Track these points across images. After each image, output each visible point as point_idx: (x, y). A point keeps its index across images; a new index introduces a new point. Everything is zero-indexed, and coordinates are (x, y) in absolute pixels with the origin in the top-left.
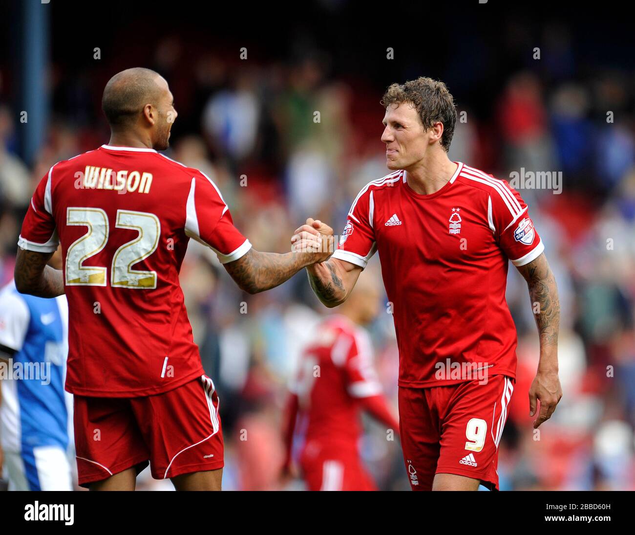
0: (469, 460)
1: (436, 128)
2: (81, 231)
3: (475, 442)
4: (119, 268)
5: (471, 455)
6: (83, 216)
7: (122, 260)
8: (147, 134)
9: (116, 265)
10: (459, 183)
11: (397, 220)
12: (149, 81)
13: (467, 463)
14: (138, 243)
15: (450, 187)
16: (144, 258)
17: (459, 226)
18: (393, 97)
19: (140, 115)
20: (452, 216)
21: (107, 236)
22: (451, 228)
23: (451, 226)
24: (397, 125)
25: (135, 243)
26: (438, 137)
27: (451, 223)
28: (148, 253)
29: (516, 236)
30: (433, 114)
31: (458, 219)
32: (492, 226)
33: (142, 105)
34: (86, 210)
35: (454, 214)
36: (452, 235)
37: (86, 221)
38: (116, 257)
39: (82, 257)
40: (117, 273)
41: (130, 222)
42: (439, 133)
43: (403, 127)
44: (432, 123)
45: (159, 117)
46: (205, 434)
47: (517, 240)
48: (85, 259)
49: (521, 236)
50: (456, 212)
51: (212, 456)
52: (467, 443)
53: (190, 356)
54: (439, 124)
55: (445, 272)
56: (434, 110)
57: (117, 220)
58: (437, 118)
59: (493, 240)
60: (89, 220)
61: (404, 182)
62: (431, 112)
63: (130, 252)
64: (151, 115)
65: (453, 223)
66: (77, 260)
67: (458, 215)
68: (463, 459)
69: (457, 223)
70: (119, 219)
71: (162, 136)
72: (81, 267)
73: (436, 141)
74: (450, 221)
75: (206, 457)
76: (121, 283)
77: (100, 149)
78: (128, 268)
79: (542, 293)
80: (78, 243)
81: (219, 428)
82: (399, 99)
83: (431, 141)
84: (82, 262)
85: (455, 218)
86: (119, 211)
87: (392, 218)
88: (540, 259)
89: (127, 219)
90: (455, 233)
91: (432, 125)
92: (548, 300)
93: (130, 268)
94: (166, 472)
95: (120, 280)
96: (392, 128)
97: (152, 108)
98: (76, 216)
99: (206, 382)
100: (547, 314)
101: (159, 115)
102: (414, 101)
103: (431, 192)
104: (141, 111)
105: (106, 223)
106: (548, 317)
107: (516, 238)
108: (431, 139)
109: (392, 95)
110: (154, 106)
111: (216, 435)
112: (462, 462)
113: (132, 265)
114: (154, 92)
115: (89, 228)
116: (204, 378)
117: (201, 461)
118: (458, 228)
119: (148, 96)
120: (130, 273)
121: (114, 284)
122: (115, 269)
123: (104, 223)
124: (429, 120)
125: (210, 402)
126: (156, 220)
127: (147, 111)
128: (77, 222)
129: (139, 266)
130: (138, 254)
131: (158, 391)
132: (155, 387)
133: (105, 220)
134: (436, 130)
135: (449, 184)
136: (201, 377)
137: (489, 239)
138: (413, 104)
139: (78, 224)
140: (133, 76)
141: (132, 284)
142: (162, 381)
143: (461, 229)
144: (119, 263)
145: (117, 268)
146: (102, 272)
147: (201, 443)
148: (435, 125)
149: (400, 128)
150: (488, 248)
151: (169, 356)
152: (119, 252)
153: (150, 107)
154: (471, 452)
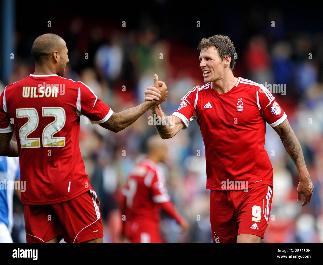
0: (255, 226)
1: (227, 59)
2: (25, 120)
3: (257, 217)
4: (46, 137)
5: (256, 224)
6: (25, 113)
7: (48, 132)
8: (54, 66)
9: (45, 136)
10: (240, 86)
11: (210, 105)
12: (57, 40)
13: (254, 228)
14: (55, 123)
15: (236, 88)
16: (59, 130)
17: (243, 107)
18: (204, 45)
19: (51, 56)
20: (238, 102)
21: (38, 121)
22: (238, 108)
23: (238, 107)
24: (208, 59)
25: (53, 123)
26: (229, 63)
27: (238, 106)
28: (61, 127)
29: (272, 111)
30: (225, 52)
31: (241, 104)
32: (259, 106)
33: (52, 51)
34: (26, 110)
35: (239, 101)
36: (239, 112)
37: (27, 115)
38: (44, 132)
39: (27, 133)
40: (46, 140)
41: (50, 113)
42: (229, 61)
43: (211, 59)
44: (225, 56)
45: (60, 59)
46: (93, 220)
47: (273, 113)
48: (28, 134)
49: (274, 110)
50: (240, 100)
51: (97, 231)
52: (253, 218)
53: (83, 180)
54: (228, 57)
55: (236, 131)
56: (225, 50)
57: (42, 113)
58: (227, 54)
59: (260, 114)
60: (28, 115)
61: (211, 88)
62: (224, 51)
63: (52, 128)
64: (56, 57)
65: (239, 106)
66: (25, 135)
67: (241, 101)
68: (252, 226)
69: (241, 106)
70: (43, 112)
71: (61, 69)
72: (27, 139)
73: (227, 66)
74: (237, 105)
75: (94, 232)
76: (48, 145)
77: (29, 77)
78: (51, 136)
79: (290, 141)
80: (24, 127)
81: (100, 216)
82: (208, 45)
83: (225, 66)
84: (27, 136)
85: (240, 103)
86: (43, 108)
87: (207, 104)
88: (285, 123)
89: (47, 112)
90: (241, 111)
91: (225, 57)
92: (294, 143)
93: (52, 136)
94: (74, 241)
95: (47, 143)
96: (205, 60)
97: (57, 53)
98: (21, 113)
99: (92, 193)
100: (295, 151)
101: (60, 57)
102: (215, 46)
103: (226, 91)
104: (52, 54)
105: (37, 115)
106: (297, 152)
107: (272, 112)
108: (225, 65)
109: (203, 44)
110: (58, 53)
111: (99, 220)
112: (251, 228)
113: (53, 134)
114: (59, 45)
115: (29, 118)
116: (91, 191)
117: (92, 234)
118: (242, 108)
119: (55, 47)
120: (53, 139)
121: (44, 145)
122: (45, 138)
123: (36, 115)
124: (224, 55)
125: (95, 203)
126: (63, 110)
127: (55, 54)
128: (22, 116)
129: (57, 135)
130: (56, 128)
131: (67, 199)
132: (65, 198)
133: (36, 114)
134: (227, 60)
135: (235, 87)
136: (89, 191)
137: (258, 113)
138: (215, 47)
139: (22, 117)
140: (49, 36)
141: (54, 144)
142: (68, 194)
143: (244, 109)
144: (46, 134)
145: (45, 137)
146: (38, 140)
147: (91, 225)
148: (227, 58)
149: (210, 60)
150: (257, 118)
151: (71, 181)
152: (46, 128)
153: (56, 53)
154: (255, 222)
